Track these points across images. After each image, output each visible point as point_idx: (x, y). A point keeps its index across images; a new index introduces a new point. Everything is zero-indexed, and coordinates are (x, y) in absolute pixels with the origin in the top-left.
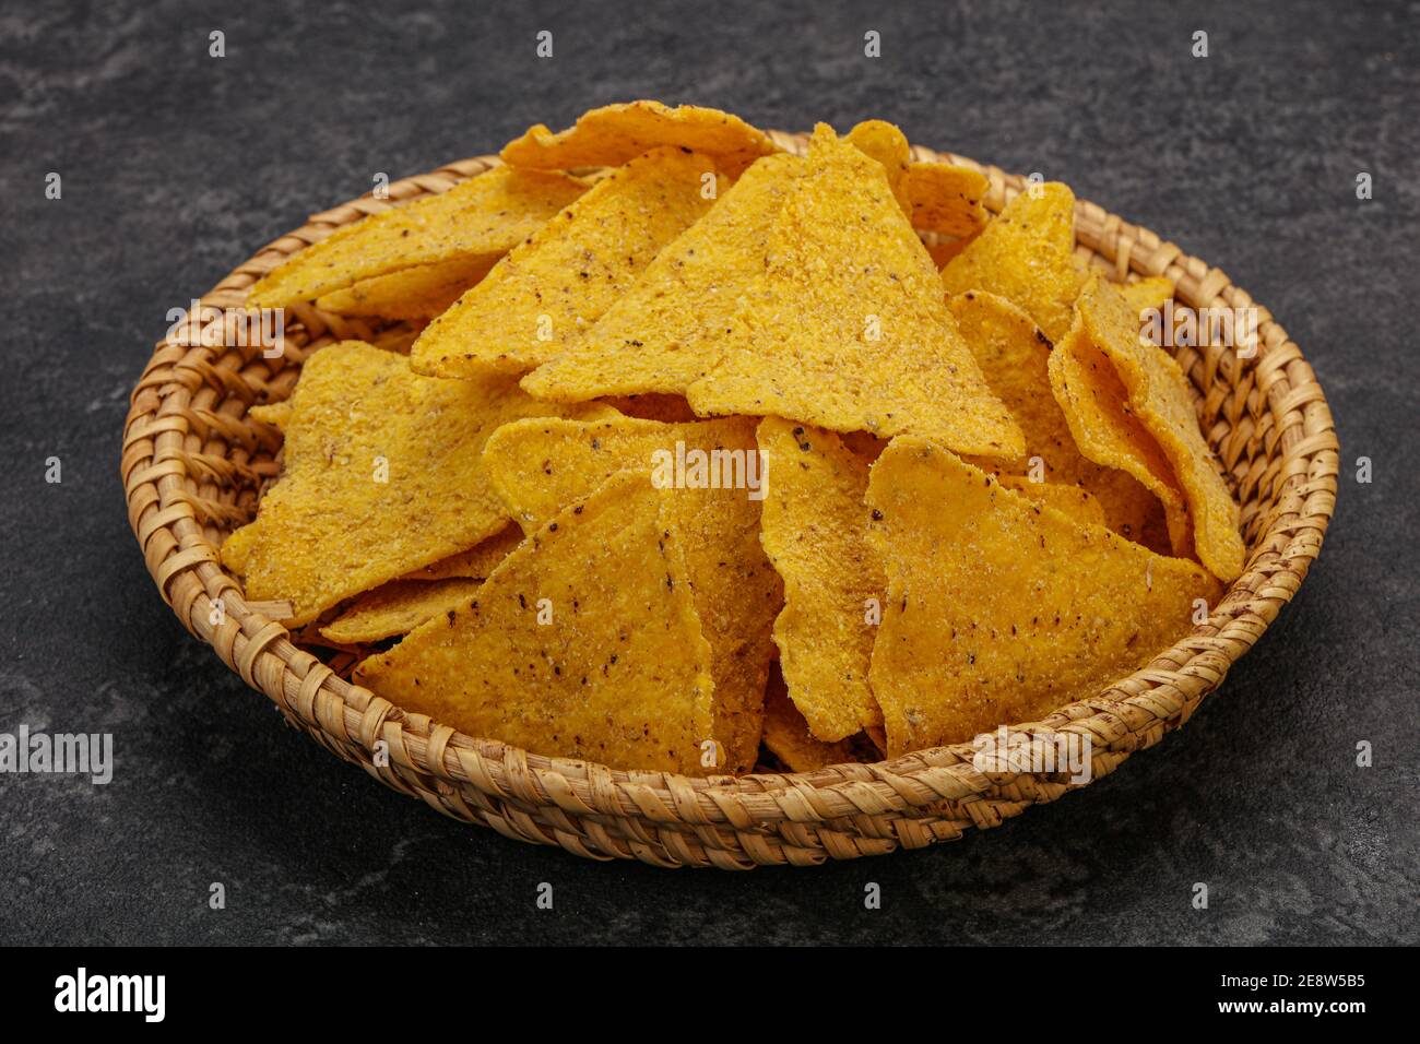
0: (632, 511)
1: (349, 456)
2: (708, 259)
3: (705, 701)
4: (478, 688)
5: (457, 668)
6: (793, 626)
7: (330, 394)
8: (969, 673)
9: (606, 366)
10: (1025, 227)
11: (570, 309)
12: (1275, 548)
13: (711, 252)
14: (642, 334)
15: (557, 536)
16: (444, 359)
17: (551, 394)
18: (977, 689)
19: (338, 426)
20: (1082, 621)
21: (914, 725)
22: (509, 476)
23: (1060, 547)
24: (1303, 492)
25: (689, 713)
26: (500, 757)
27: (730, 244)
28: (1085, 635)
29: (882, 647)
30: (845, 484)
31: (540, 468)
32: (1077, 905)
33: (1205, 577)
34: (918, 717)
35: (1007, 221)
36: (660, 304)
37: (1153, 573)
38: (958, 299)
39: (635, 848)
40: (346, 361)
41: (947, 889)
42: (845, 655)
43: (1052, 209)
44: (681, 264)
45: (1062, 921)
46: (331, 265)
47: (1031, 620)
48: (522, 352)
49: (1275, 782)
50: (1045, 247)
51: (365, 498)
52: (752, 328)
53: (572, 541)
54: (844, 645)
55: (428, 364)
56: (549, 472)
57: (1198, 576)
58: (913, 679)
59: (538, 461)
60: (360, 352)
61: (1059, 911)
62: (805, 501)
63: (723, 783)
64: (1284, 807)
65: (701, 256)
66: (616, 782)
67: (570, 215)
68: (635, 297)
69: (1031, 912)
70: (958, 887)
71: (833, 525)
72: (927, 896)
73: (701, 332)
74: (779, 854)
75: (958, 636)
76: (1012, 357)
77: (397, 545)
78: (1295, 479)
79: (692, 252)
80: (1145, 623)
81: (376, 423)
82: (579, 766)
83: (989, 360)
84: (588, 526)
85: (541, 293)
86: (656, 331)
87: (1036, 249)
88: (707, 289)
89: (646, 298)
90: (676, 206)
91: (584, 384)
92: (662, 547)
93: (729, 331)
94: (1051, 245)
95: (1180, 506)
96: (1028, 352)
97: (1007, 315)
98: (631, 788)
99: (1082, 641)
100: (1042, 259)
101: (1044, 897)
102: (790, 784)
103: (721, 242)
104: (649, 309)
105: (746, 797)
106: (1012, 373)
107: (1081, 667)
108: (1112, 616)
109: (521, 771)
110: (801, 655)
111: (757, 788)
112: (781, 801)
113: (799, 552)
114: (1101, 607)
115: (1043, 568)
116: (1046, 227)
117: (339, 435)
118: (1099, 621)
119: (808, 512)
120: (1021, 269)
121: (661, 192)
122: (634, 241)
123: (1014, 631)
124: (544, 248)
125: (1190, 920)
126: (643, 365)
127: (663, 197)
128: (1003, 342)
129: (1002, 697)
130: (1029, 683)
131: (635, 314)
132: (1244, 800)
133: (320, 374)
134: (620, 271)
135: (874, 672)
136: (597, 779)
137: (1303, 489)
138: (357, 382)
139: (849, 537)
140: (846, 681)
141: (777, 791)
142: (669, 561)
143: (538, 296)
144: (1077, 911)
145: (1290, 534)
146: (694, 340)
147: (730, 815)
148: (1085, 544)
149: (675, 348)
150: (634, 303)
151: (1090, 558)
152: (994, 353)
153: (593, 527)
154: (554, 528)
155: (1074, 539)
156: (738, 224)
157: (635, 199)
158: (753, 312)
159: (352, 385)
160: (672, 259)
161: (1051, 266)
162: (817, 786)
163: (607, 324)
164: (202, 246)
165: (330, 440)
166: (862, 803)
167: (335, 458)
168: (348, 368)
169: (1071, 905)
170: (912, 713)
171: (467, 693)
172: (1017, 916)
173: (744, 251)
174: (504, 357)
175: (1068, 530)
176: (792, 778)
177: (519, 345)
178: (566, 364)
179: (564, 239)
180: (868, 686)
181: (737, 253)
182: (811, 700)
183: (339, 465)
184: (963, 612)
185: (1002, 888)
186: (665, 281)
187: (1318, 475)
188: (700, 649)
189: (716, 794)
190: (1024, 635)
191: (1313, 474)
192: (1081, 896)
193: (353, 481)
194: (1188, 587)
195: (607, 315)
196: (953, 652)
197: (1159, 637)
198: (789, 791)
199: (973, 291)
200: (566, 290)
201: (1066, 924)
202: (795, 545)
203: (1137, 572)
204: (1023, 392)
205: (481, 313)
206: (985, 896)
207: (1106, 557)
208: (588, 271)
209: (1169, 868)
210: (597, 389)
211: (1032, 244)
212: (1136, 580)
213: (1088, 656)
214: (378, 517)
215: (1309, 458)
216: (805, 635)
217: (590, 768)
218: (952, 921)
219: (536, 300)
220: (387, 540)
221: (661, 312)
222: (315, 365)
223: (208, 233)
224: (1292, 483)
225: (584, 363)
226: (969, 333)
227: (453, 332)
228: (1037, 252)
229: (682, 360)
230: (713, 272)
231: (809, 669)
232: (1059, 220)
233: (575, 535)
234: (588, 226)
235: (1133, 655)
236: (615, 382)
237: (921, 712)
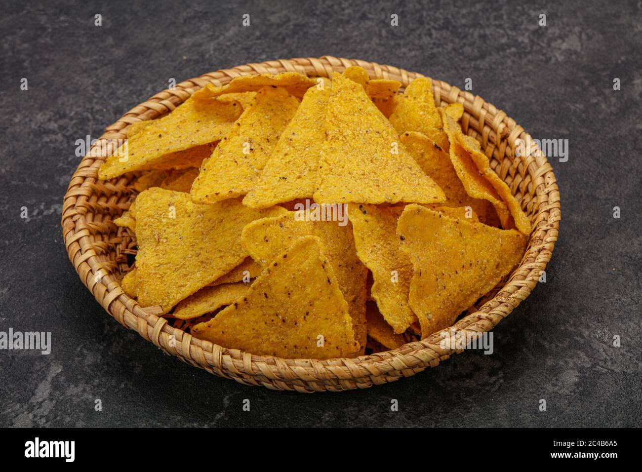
0: (307, 254)
1: (167, 238)
2: (302, 136)
3: (349, 326)
4: (250, 332)
5: (240, 325)
6: (378, 289)
7: (150, 212)
8: (444, 293)
9: (275, 190)
10: (415, 98)
11: (250, 166)
12: (544, 219)
13: (302, 132)
14: (285, 173)
15: (277, 267)
16: (207, 196)
17: (258, 206)
18: (448, 299)
19: (158, 226)
20: (479, 263)
21: (429, 319)
22: (252, 246)
23: (467, 235)
24: (547, 192)
25: (343, 331)
26: (274, 363)
27: (308, 128)
28: (481, 268)
29: (413, 291)
30: (382, 225)
31: (263, 240)
32: (501, 378)
33: (521, 236)
34: (430, 316)
35: (407, 97)
36: (288, 158)
37: (501, 237)
38: (403, 136)
39: (328, 387)
40: (153, 197)
41: (449, 380)
42: (398, 296)
43: (424, 89)
44: (291, 140)
45: (497, 387)
46: (133, 154)
47: (461, 266)
48: (236, 188)
49: (558, 311)
50: (424, 106)
51: (179, 256)
52: (329, 164)
53: (284, 269)
54: (397, 292)
55: (200, 199)
56: (267, 241)
57: (518, 236)
58: (425, 301)
59: (262, 237)
60: (158, 192)
61: (495, 382)
62: (369, 235)
63: (366, 359)
64: (565, 322)
65: (298, 135)
66: (324, 366)
67: (239, 125)
68: (276, 157)
69: (484, 385)
70: (451, 378)
71: (382, 243)
72: (441, 384)
73: (308, 169)
74: (384, 380)
75: (439, 280)
76: (427, 156)
77: (198, 275)
78: (541, 186)
79: (294, 134)
80: (501, 257)
81: (175, 223)
82: (307, 362)
83: (418, 159)
84: (289, 262)
85: (237, 160)
86: (290, 171)
87: (421, 107)
88: (304, 149)
89: (281, 157)
90: (279, 113)
91: (269, 200)
92: (324, 267)
93: (321, 167)
94: (426, 104)
95: (506, 208)
96: (432, 153)
97: (422, 140)
98: (331, 368)
99: (479, 270)
100: (424, 111)
101: (487, 377)
102: (393, 355)
103: (305, 127)
104: (284, 162)
105: (377, 364)
106: (428, 163)
107: (481, 280)
108: (489, 258)
109: (285, 369)
110: (384, 300)
111: (379, 359)
112: (392, 363)
113: (373, 258)
114: (485, 255)
115: (463, 245)
116: (423, 96)
117: (160, 229)
118: (485, 261)
119: (372, 240)
120: (417, 117)
121: (271, 108)
122: (267, 131)
123: (457, 273)
124: (232, 140)
125: (546, 377)
126: (290, 187)
127: (272, 110)
128: (423, 151)
129: (457, 300)
130: (464, 292)
131: (279, 164)
132: (549, 322)
133: (144, 204)
134: (265, 145)
135: (411, 301)
136: (316, 366)
137: (546, 190)
138: (161, 206)
139: (388, 246)
140: (401, 307)
141: (389, 359)
142: (327, 272)
143: (236, 162)
144: (502, 381)
145: (548, 211)
146: (306, 172)
147: (373, 372)
148: (475, 231)
149: (299, 177)
150: (276, 160)
151: (478, 236)
152: (420, 156)
153: (292, 262)
154: (276, 265)
155: (471, 230)
156: (309, 119)
157: (262, 113)
158: (328, 157)
159: (159, 207)
160: (287, 138)
161: (428, 113)
162: (404, 354)
163: (269, 171)
164: (46, 139)
165: (156, 233)
166: (423, 358)
167: (161, 240)
168: (155, 200)
169: (498, 379)
170: (427, 314)
171: (245, 334)
172: (480, 387)
173: (315, 130)
174: (231, 192)
175: (469, 227)
176: (394, 353)
177: (235, 185)
178: (258, 192)
179: (239, 135)
180: (409, 307)
181: (312, 132)
182: (393, 319)
183: (163, 243)
184: (439, 270)
185: (470, 376)
186: (287, 149)
187: (550, 184)
188: (344, 305)
189: (366, 365)
190: (460, 273)
191: (548, 183)
192: (501, 374)
193: (172, 249)
194: (514, 240)
195: (266, 167)
196: (438, 287)
197: (507, 262)
198: (394, 359)
199: (407, 132)
200: (246, 157)
201: (499, 388)
202: (371, 255)
203: (496, 239)
204: (433, 170)
205: (214, 173)
206: (464, 381)
207: (484, 235)
208: (252, 148)
209: (530, 356)
210: (276, 201)
211: (419, 105)
212: (495, 242)
213: (483, 276)
214: (187, 264)
215: (543, 176)
216: (383, 292)
217: (311, 361)
218: (455, 394)
219: (236, 164)
220: (194, 273)
221: (289, 162)
222: (140, 200)
223: (47, 132)
224: (540, 188)
225: (266, 190)
226: (409, 149)
227: (205, 183)
228: (422, 108)
229: (304, 183)
230: (305, 141)
231: (388, 306)
232: (427, 93)
233: (285, 266)
234: (247, 128)
235: (499, 272)
236: (282, 197)
237: (430, 313)
